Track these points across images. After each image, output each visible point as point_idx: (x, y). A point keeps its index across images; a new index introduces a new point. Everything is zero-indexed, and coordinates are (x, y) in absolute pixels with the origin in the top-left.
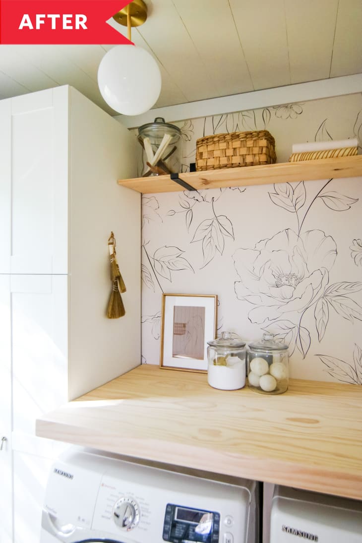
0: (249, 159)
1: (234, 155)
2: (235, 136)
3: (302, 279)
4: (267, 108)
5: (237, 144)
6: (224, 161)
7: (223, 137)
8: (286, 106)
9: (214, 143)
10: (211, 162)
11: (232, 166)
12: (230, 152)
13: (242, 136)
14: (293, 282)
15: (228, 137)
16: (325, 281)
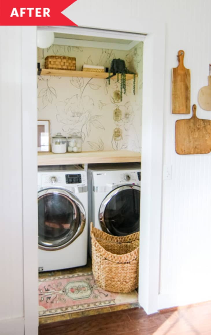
0: (69, 68)
1: (64, 65)
2: (64, 58)
3: (82, 114)
4: (70, 46)
5: (65, 61)
6: (60, 67)
7: (60, 57)
8: (77, 47)
9: (56, 59)
10: (55, 66)
11: (63, 69)
12: (62, 64)
13: (67, 58)
14: (79, 115)
15: (62, 58)
16: (90, 115)
